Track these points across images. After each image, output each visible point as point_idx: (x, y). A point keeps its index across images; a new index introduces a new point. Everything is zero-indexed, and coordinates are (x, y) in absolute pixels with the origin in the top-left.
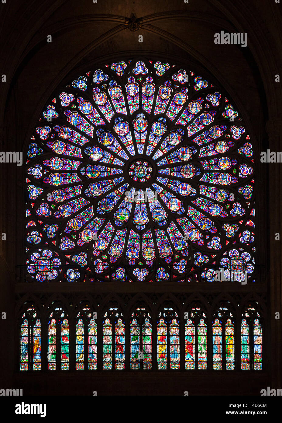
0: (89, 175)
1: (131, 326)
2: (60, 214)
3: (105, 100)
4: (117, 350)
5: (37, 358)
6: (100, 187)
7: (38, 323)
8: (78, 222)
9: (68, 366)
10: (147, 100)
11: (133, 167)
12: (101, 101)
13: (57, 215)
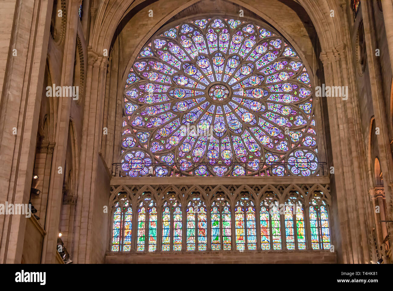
0: (177, 96)
1: (211, 213)
2: (151, 124)
3: (190, 44)
4: (200, 233)
5: (127, 240)
6: (186, 104)
7: (130, 211)
8: (167, 131)
9: (155, 247)
10: (223, 44)
11: (213, 90)
12: (187, 45)
13: (149, 125)
